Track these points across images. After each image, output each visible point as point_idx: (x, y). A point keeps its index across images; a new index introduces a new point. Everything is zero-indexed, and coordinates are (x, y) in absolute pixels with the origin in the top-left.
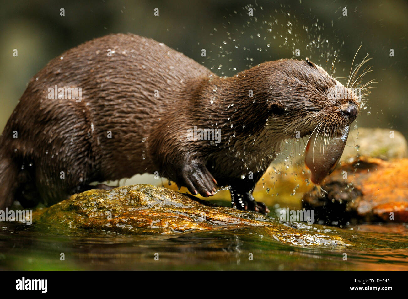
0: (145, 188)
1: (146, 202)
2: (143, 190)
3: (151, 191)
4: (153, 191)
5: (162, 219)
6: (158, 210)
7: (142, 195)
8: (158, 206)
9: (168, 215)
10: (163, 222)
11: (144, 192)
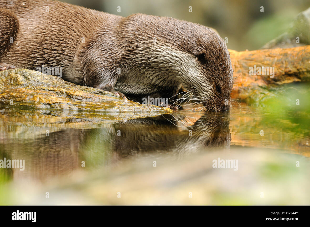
0: (21, 71)
1: (23, 82)
2: (20, 73)
3: (26, 74)
4: (28, 74)
5: (34, 95)
6: (32, 88)
7: (20, 77)
8: (31, 85)
9: (39, 92)
10: (35, 97)
11: (21, 75)
